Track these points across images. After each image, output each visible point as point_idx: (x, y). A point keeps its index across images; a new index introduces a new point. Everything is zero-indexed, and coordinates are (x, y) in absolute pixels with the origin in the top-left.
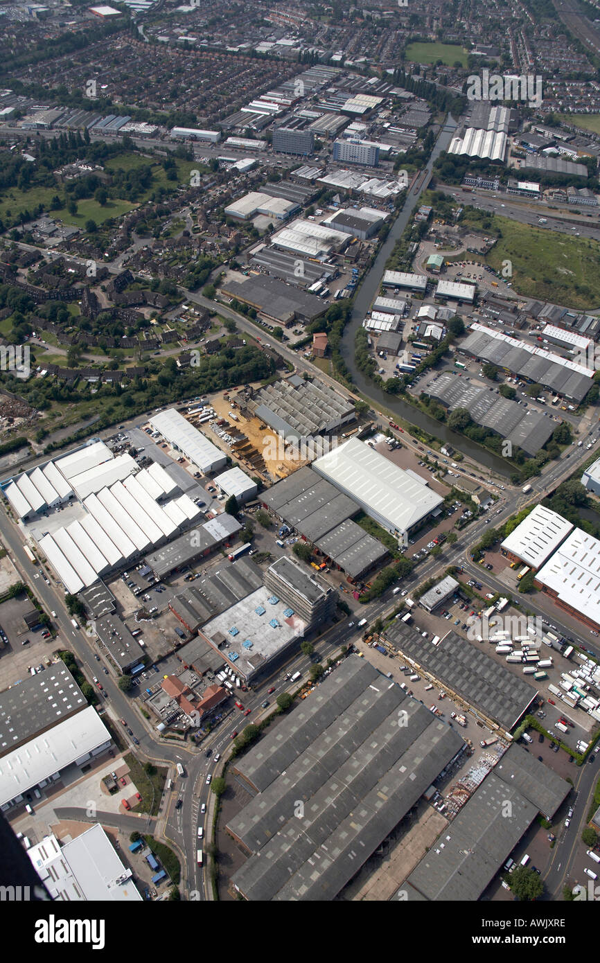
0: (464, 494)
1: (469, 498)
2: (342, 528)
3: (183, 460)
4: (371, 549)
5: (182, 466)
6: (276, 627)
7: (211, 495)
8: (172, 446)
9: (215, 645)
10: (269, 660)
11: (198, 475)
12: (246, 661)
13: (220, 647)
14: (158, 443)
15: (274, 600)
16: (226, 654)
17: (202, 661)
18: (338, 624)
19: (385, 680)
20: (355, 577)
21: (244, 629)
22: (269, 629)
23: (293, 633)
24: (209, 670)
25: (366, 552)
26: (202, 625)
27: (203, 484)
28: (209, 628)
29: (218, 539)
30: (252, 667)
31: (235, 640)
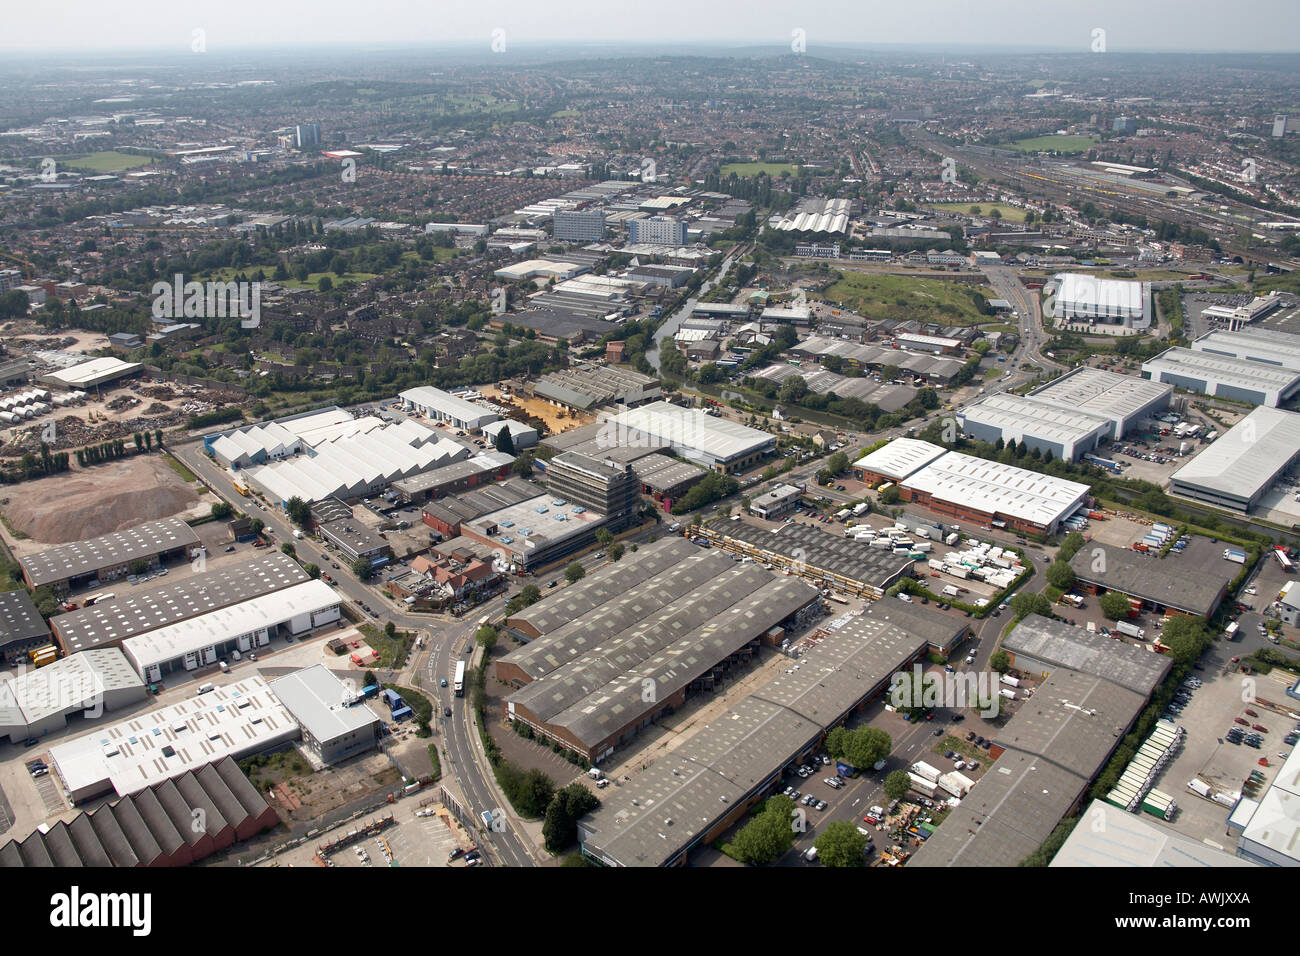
0: (804, 439)
1: (810, 441)
2: (646, 459)
3: (442, 425)
4: (685, 471)
5: (441, 429)
6: (562, 520)
7: (478, 446)
8: (428, 415)
9: (483, 532)
10: (554, 542)
11: (461, 434)
12: (523, 543)
13: (489, 533)
14: (410, 415)
15: (560, 502)
16: (496, 539)
17: (466, 550)
18: (644, 527)
19: (706, 552)
20: (665, 491)
21: (521, 523)
22: (553, 522)
23: (585, 523)
24: (474, 556)
25: (678, 473)
26: (466, 521)
27: (468, 440)
28: (475, 522)
29: (487, 468)
30: (531, 545)
31: (509, 530)
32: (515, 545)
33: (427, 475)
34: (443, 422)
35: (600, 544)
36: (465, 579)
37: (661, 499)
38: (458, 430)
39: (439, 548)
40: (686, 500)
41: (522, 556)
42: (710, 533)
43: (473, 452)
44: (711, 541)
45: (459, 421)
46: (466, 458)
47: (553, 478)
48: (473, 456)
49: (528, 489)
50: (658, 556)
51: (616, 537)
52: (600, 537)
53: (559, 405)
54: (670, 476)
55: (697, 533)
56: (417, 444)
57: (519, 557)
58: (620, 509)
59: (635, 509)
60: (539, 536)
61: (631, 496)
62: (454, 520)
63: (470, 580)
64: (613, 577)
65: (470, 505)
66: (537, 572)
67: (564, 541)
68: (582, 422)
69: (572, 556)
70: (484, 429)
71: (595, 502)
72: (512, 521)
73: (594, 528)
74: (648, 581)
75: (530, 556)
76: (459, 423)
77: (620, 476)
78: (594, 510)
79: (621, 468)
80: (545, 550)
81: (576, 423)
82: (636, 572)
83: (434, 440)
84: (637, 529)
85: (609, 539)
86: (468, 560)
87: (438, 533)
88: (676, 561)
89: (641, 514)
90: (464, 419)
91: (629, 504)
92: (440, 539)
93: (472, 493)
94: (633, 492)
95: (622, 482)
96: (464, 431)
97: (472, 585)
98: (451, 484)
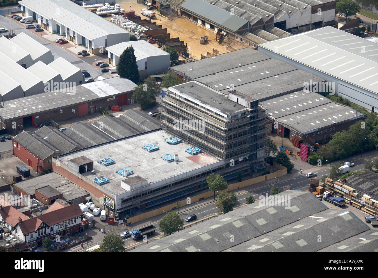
3: (64, 42)
4: (336, 112)
5: (62, 47)
6: (171, 161)
7: (100, 69)
8: (50, 29)
9: (75, 170)
10: (154, 187)
11: (85, 54)
12: (118, 185)
13: (82, 170)
14: (29, 28)
15: (175, 139)
16: (89, 179)
17: (52, 190)
18: (269, 176)
19: (334, 211)
20: (304, 136)
21: (123, 161)
22: (161, 163)
23: (197, 167)
24: (60, 196)
25: (326, 115)
26: (59, 155)
27: (91, 61)
28: (70, 157)
29: (102, 95)
30: (127, 188)
31: (107, 169)
32: (108, 187)
33: (30, 99)
34: (66, 38)
35: (211, 193)
36: (39, 222)
37: (299, 143)
38: (82, 49)
39: (24, 185)
40: (329, 148)
41: (114, 201)
42: (347, 189)
43: (93, 76)
44: (348, 200)
45: (84, 39)
46: (82, 82)
47: (168, 111)
48: (91, 81)
49: (142, 123)
50: (272, 211)
51: (231, 186)
52: (211, 184)
53: (208, 26)
54: (315, 118)
55: (332, 188)
56: (26, 63)
57: (111, 202)
58: (243, 152)
59: (261, 154)
60: (138, 178)
61: (256, 138)
62: (46, 153)
63: (45, 225)
64: (212, 233)
65: (71, 137)
66: (130, 220)
67: (168, 186)
68: (229, 48)
69: (174, 205)
70: (110, 49)
71: (213, 142)
72: (113, 158)
73: (205, 174)
74: (254, 240)
75: (124, 201)
76: (83, 42)
77: (244, 114)
78: (211, 152)
79: (245, 104)
80: (144, 194)
81: (222, 49)
82: (241, 228)
83: (47, 59)
84: (262, 178)
85: (221, 187)
86: (52, 201)
87: (25, 168)
88: (294, 218)
89: (270, 161)
90: (89, 37)
91: (255, 148)
92: (28, 175)
93: (77, 124)
94: (259, 134)
95: (245, 121)
96: (88, 50)
97: (48, 231)
98: (56, 111)
